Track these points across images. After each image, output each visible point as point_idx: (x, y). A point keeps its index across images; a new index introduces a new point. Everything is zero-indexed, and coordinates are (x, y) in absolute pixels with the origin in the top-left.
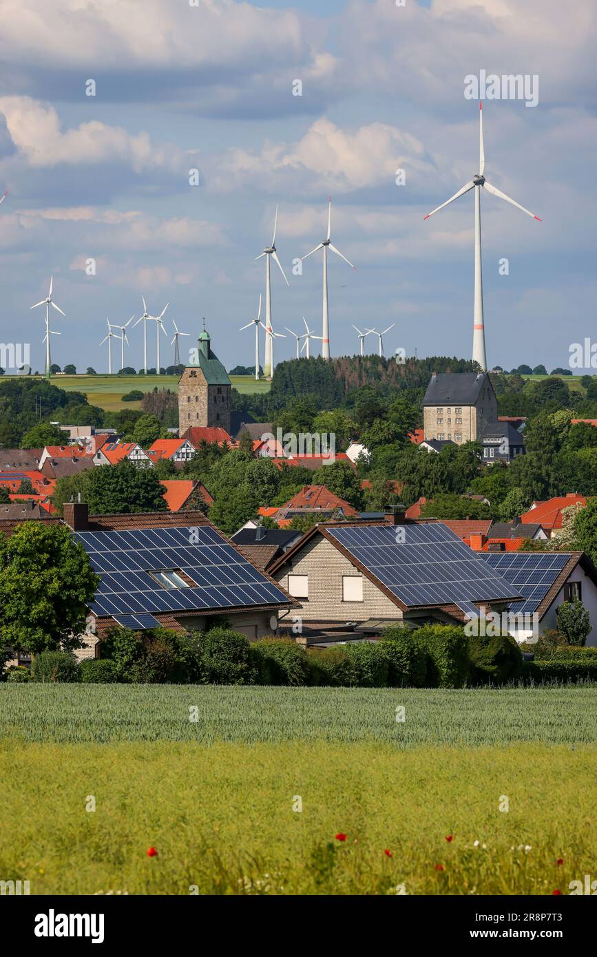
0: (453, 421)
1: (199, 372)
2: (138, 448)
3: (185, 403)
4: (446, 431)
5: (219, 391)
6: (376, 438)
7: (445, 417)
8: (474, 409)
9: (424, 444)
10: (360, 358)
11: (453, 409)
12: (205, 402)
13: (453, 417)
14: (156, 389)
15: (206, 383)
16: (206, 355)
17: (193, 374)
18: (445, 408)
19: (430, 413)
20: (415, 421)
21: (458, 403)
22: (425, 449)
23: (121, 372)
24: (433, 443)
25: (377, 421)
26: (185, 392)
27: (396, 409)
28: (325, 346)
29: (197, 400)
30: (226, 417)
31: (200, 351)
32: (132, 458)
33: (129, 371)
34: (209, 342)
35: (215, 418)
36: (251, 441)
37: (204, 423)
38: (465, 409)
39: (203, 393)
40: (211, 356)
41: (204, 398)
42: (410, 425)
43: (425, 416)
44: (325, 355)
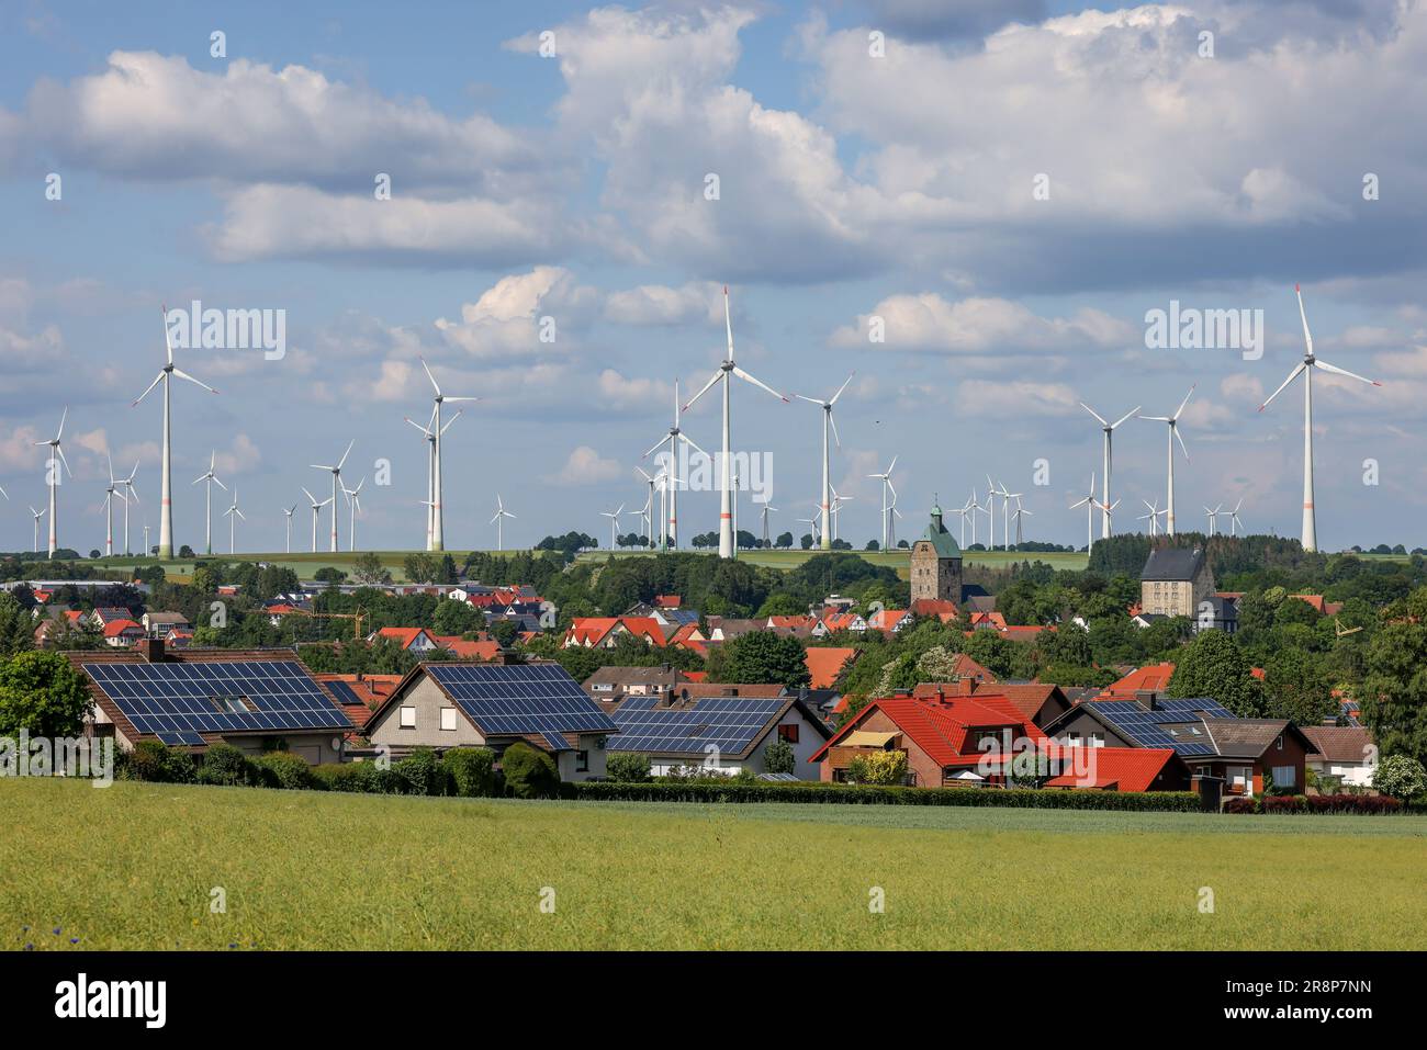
0: (1170, 595)
1: (930, 545)
2: (859, 618)
3: (917, 576)
4: (1163, 605)
5: (950, 565)
6: (1092, 612)
7: (1163, 592)
8: (1190, 584)
9: (1137, 618)
10: (1179, 535)
11: (1170, 583)
12: (936, 576)
13: (1170, 591)
14: (971, 564)
15: (936, 556)
16: (938, 530)
17: (925, 549)
18: (1162, 583)
19: (1148, 587)
20: (1134, 596)
21: (1176, 578)
22: (1137, 623)
23: (970, 548)
24: (1147, 617)
25: (1094, 595)
26: (918, 565)
27: (1116, 584)
28: (1170, 524)
29: (928, 573)
30: (956, 591)
31: (932, 526)
32: (853, 628)
33: (979, 547)
34: (940, 516)
35: (945, 592)
36: (969, 613)
37: (935, 595)
38: (1181, 584)
39: (933, 566)
40: (943, 530)
41: (934, 572)
42: (1131, 599)
43: (1143, 591)
44: (1170, 531)
